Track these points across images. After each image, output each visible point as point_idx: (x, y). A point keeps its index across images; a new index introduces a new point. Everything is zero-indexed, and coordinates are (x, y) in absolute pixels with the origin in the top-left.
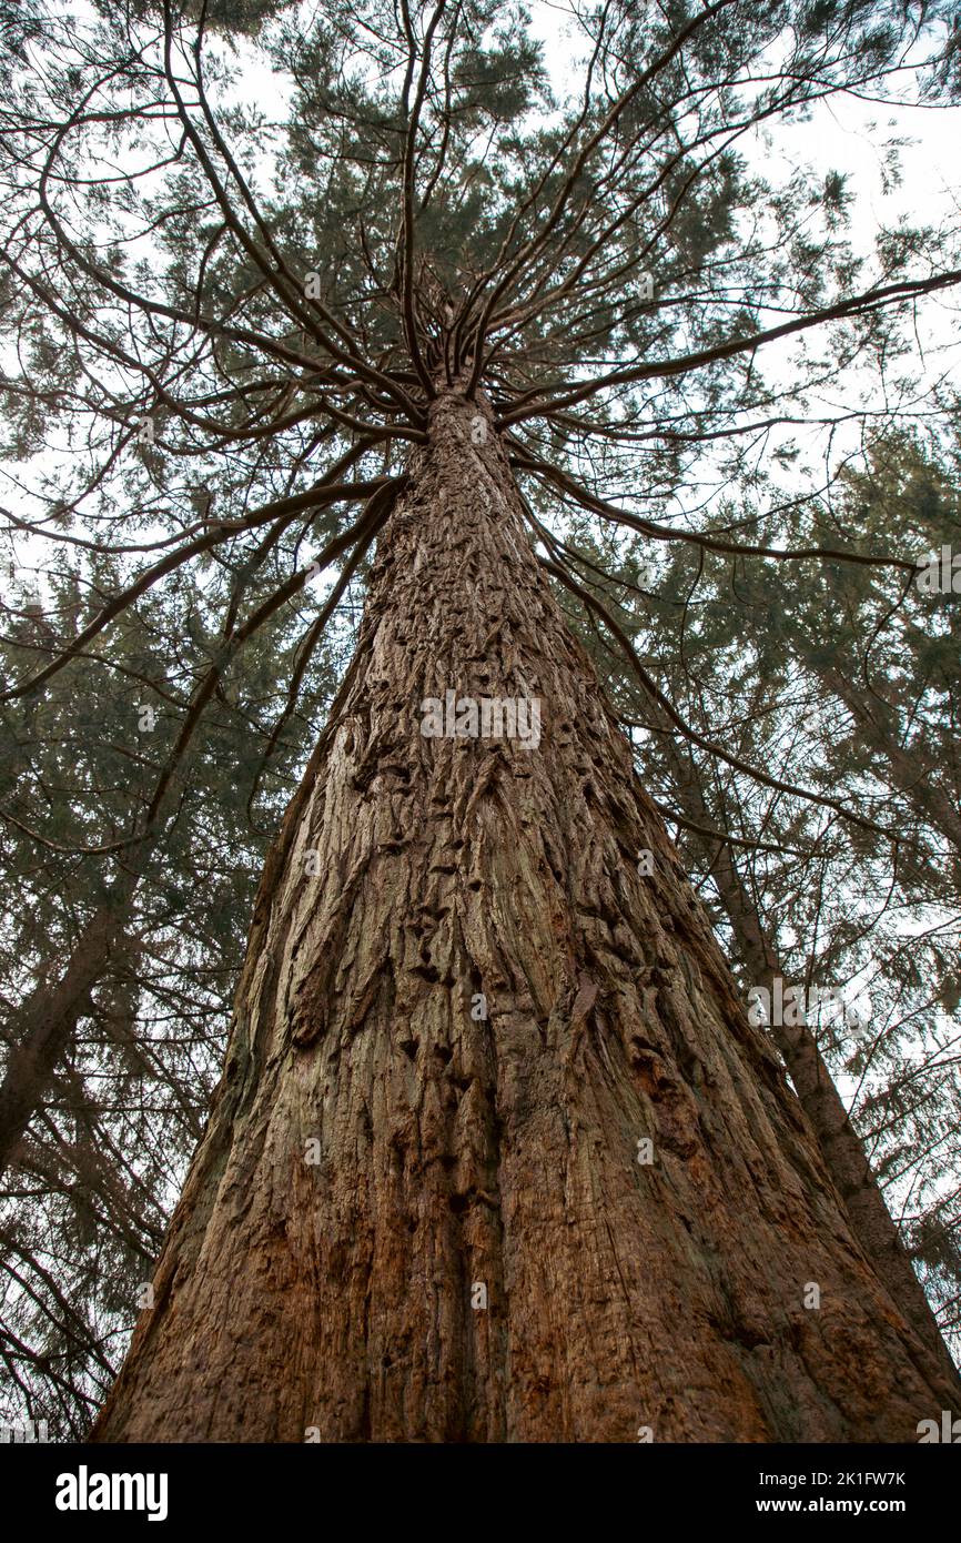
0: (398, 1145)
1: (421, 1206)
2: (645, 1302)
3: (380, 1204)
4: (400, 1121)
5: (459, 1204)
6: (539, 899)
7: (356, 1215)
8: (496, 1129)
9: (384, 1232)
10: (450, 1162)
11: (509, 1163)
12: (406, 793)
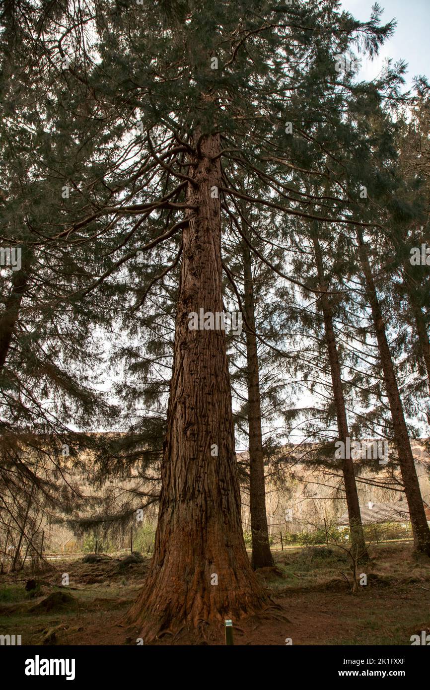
0: (196, 520)
1: (199, 529)
2: (220, 544)
3: (194, 528)
4: (197, 518)
5: (202, 529)
6: (214, 479)
7: (192, 529)
8: (207, 519)
9: (195, 532)
10: (202, 523)
11: (208, 524)
12: (195, 441)
